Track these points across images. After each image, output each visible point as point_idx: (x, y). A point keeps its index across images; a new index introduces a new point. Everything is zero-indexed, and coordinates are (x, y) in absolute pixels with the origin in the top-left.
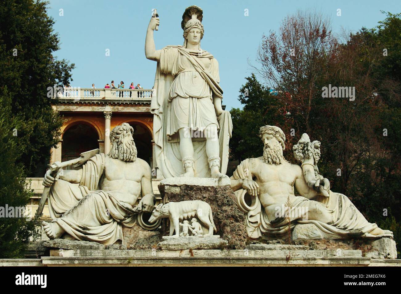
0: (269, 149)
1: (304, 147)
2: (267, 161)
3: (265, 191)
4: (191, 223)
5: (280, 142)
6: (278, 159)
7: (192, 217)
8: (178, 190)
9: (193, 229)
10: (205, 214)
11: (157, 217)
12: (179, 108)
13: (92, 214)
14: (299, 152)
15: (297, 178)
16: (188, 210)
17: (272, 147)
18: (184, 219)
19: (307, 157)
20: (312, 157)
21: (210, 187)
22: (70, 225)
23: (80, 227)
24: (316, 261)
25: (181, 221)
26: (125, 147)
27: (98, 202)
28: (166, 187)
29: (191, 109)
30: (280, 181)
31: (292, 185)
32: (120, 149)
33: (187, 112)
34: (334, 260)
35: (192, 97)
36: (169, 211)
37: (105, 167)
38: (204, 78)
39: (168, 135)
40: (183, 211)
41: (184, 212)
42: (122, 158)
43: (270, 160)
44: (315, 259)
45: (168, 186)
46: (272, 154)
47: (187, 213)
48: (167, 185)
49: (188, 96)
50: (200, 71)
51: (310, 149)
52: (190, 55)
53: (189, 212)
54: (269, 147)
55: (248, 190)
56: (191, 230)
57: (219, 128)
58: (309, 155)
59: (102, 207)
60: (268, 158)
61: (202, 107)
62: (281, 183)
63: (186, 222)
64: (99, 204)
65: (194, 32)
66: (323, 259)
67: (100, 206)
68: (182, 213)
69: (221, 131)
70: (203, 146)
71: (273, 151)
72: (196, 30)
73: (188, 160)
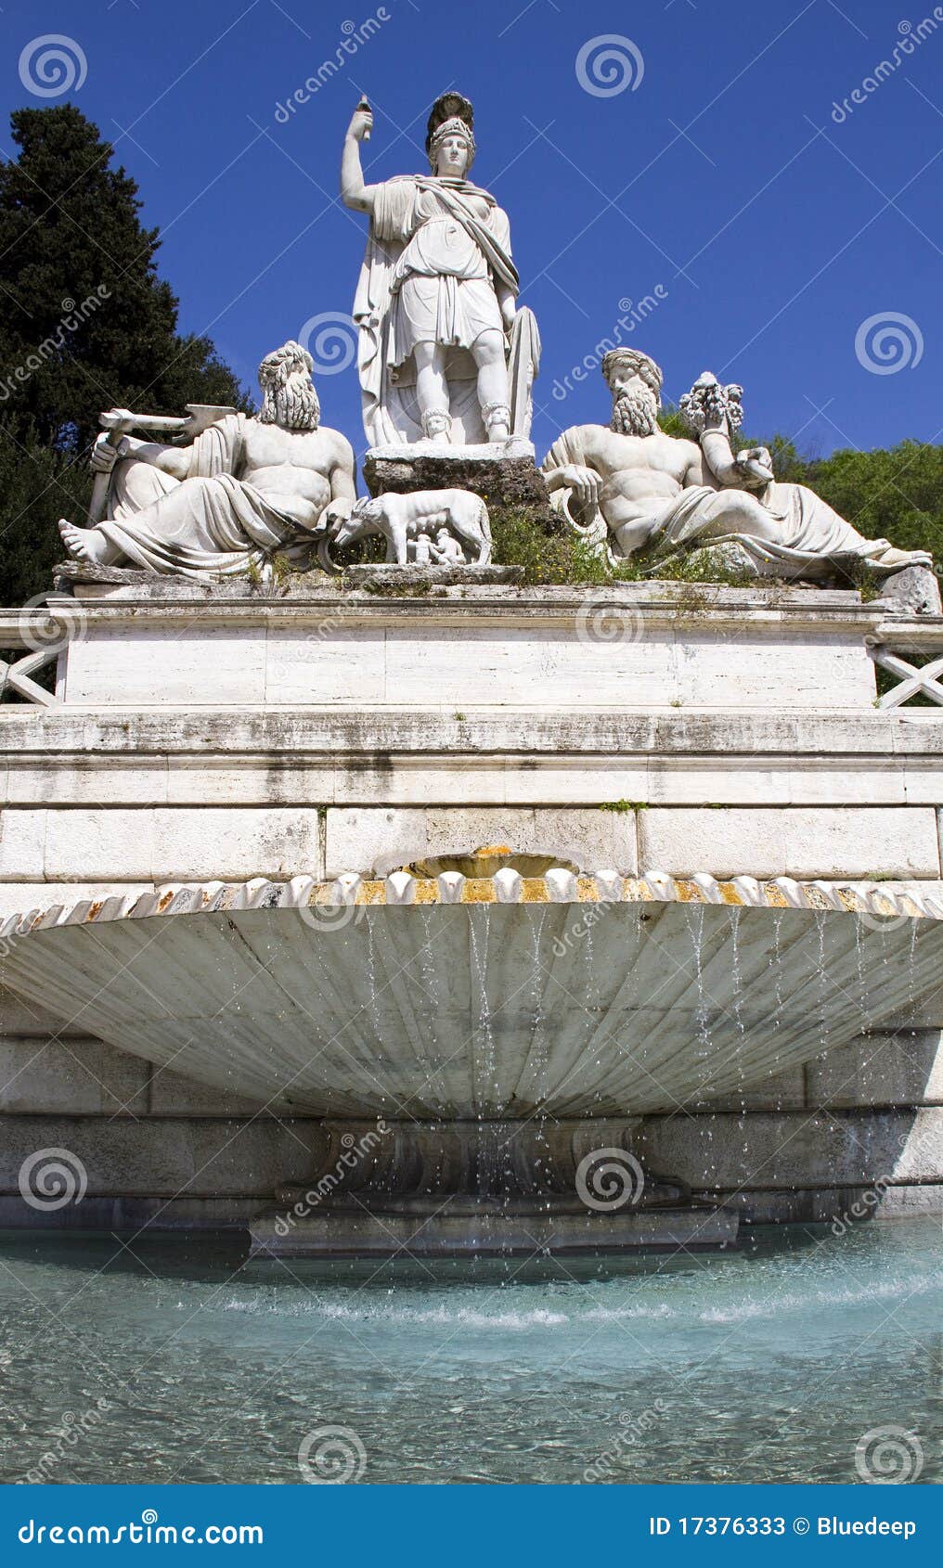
0: (625, 399)
1: (707, 394)
2: (620, 427)
3: (617, 492)
4: (434, 539)
5: (650, 386)
6: (645, 421)
7: (439, 527)
8: (406, 471)
9: (442, 552)
10: (471, 518)
11: (355, 531)
12: (414, 298)
13: (197, 523)
14: (695, 408)
15: (690, 466)
16: (428, 508)
17: (631, 395)
18: (419, 531)
19: (712, 419)
20: (724, 418)
21: (484, 462)
22: (137, 540)
23: (162, 546)
24: (750, 612)
25: (412, 535)
26: (290, 393)
27: (213, 494)
28: (379, 465)
29: (442, 301)
30: (654, 468)
31: (678, 480)
32: (280, 398)
33: (432, 304)
34: (796, 610)
35: (445, 276)
36: (383, 513)
37: (244, 442)
38: (474, 235)
39: (391, 365)
40: (417, 511)
41: (419, 515)
42: (284, 420)
43: (627, 423)
44: (747, 608)
45: (384, 463)
46: (631, 408)
47: (426, 514)
48: (381, 459)
49: (436, 272)
50: (465, 219)
51: (721, 398)
52: (443, 187)
53: (432, 513)
54: (626, 396)
55: (576, 487)
56: (437, 554)
57: (507, 346)
58: (718, 412)
59: (222, 509)
60: (623, 419)
61: (469, 298)
62: (654, 472)
63: (424, 538)
64: (214, 498)
65: (451, 144)
66: (770, 608)
67: (217, 506)
68: (413, 514)
69: (513, 354)
70: (470, 390)
71: (634, 402)
72: (455, 139)
73: (435, 415)
